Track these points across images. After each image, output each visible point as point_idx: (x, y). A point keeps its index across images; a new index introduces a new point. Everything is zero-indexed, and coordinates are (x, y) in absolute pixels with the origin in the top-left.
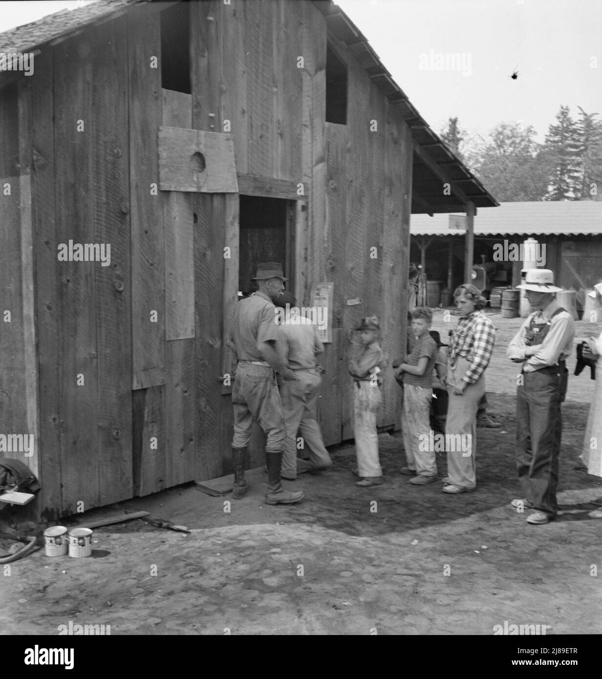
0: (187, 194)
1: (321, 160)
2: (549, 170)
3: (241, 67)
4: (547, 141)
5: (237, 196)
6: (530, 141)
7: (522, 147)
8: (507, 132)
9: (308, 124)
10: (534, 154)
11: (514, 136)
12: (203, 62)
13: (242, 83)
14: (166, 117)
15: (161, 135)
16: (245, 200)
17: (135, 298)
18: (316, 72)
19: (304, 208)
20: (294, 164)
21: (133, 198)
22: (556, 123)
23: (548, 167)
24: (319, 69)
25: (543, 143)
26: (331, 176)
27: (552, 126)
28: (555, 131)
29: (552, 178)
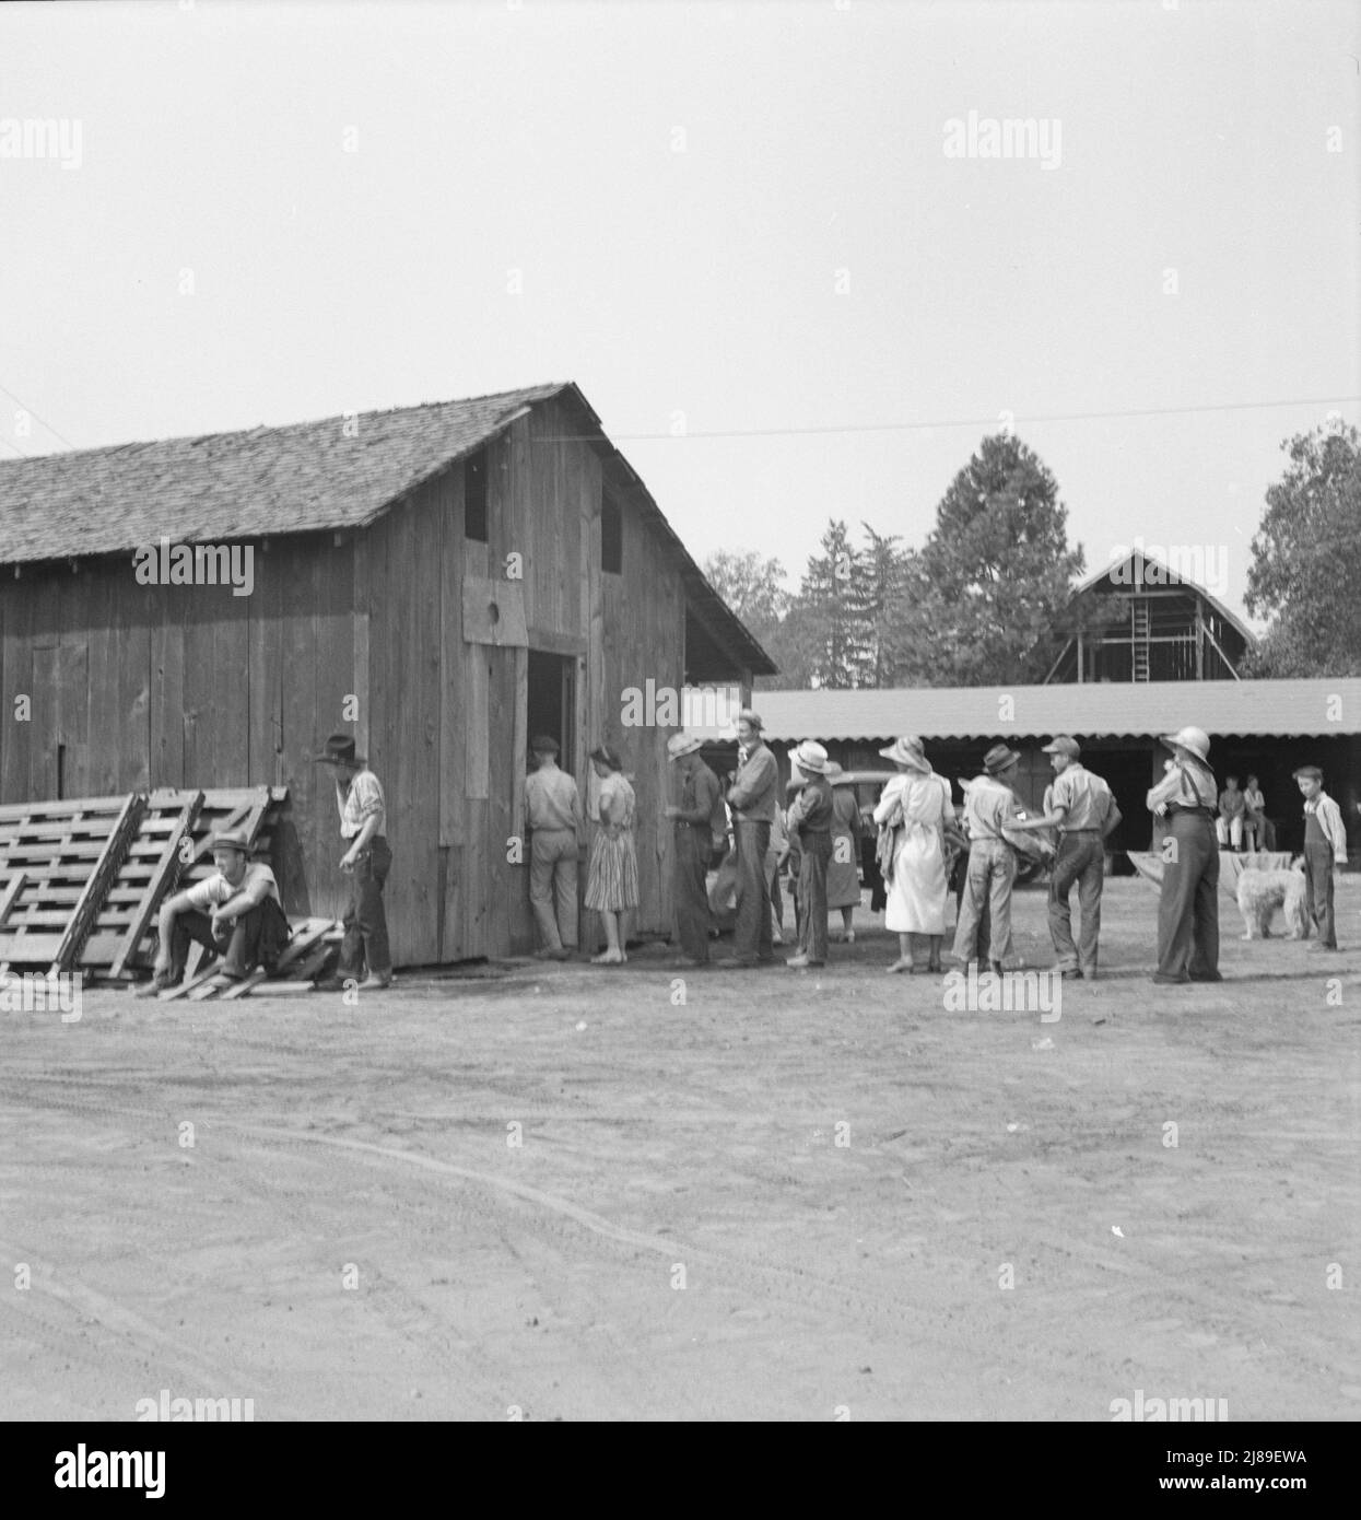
0: (484, 646)
1: (597, 614)
2: (811, 646)
3: (528, 515)
4: (805, 589)
5: (526, 651)
6: (772, 589)
7: (757, 599)
8: (730, 570)
9: (586, 573)
10: (782, 615)
11: (740, 578)
12: (498, 511)
13: (529, 530)
14: (468, 566)
15: (465, 585)
16: (532, 653)
17: (443, 748)
18: (593, 518)
19: (584, 666)
20: (573, 616)
21: (443, 648)
22: (822, 554)
23: (810, 641)
24: (596, 513)
25: (797, 592)
26: (607, 630)
27: (813, 559)
28: (822, 569)
29: (817, 662)
